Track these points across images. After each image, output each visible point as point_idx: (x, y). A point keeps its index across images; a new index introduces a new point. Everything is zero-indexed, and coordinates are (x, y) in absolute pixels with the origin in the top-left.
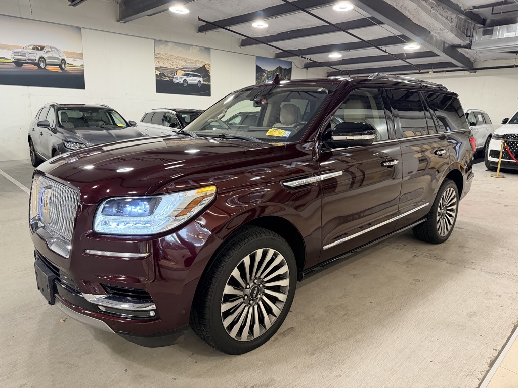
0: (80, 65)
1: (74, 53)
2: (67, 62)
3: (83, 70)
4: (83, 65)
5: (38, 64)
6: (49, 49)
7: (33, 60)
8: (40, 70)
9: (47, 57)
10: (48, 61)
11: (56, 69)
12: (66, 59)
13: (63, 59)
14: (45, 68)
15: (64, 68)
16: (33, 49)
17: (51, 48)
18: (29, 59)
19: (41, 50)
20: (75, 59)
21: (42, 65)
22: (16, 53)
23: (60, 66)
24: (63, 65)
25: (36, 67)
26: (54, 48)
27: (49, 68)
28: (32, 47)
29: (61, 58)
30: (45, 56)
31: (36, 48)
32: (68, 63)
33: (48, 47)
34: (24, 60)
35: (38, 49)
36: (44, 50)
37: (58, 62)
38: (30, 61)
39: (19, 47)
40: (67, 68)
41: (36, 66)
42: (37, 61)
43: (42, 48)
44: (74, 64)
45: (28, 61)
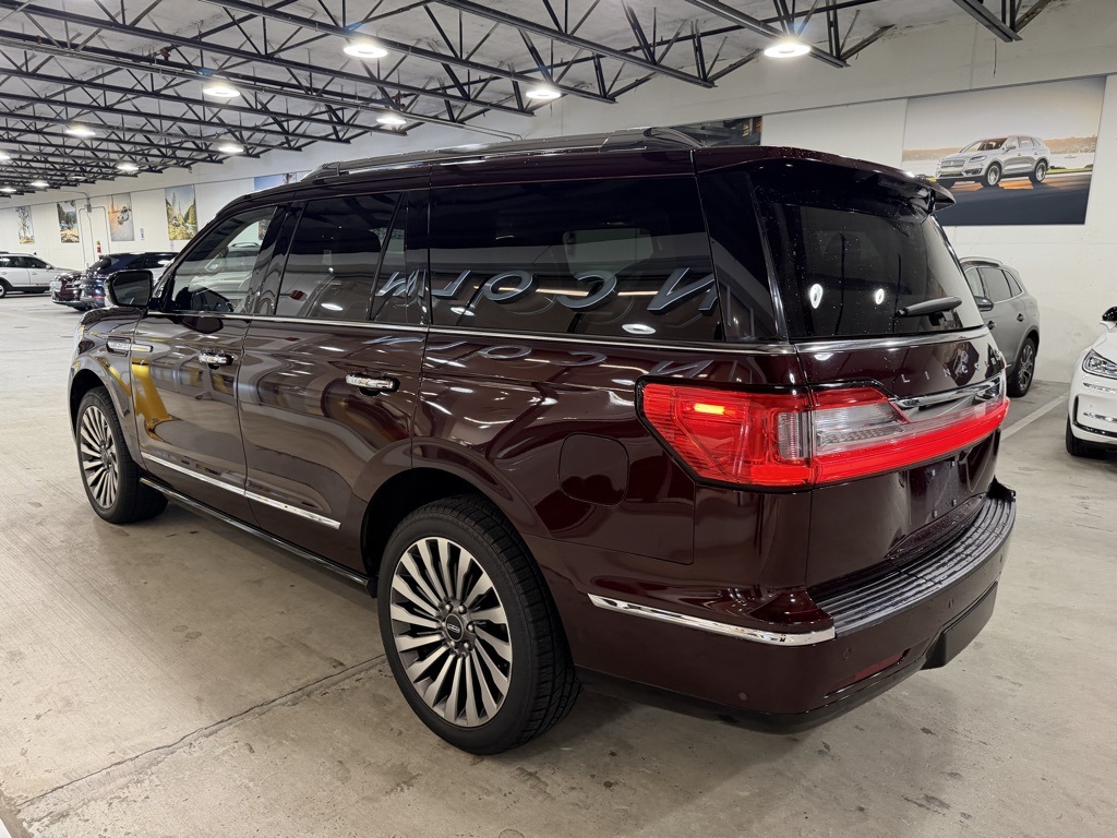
0: (1082, 167)
1: (1073, 141)
2: (1050, 165)
3: (1089, 179)
4: (1092, 166)
5: (984, 180)
6: (1015, 143)
7: (975, 171)
8: (987, 191)
9: (1006, 161)
10: (1006, 169)
11: (1024, 183)
12: (1048, 159)
13: (1044, 160)
14: (997, 185)
15: (1039, 178)
16: (982, 149)
17: (1019, 139)
18: (967, 172)
19: (997, 147)
20: (1074, 155)
21: (992, 179)
22: (946, 164)
23: (1032, 176)
24: (1039, 175)
25: (979, 186)
26: (1025, 138)
27: (1006, 184)
28: (979, 145)
29: (1036, 158)
30: (1002, 158)
31: (987, 146)
32: (1053, 168)
33: (1013, 138)
34: (957, 175)
35: (990, 147)
36: (1004, 146)
37: (1029, 167)
38: (970, 175)
39: (954, 151)
40: (1047, 178)
41: (980, 184)
42: (983, 173)
43: (1000, 143)
44: (1066, 165)
45: (965, 175)
